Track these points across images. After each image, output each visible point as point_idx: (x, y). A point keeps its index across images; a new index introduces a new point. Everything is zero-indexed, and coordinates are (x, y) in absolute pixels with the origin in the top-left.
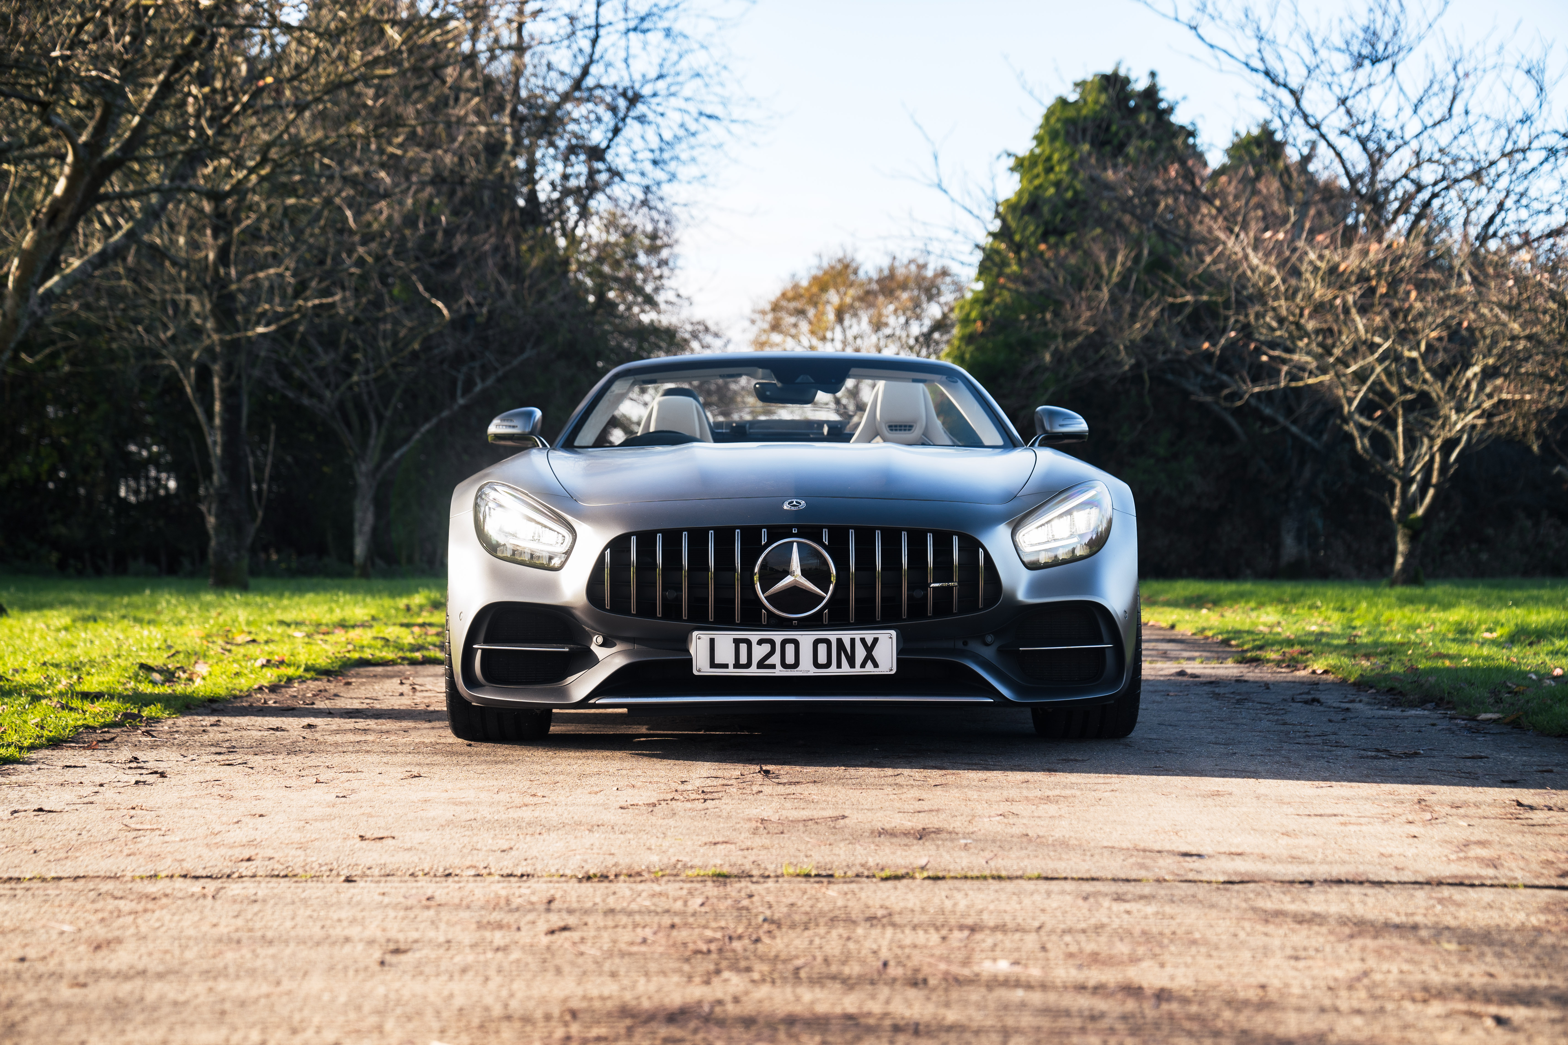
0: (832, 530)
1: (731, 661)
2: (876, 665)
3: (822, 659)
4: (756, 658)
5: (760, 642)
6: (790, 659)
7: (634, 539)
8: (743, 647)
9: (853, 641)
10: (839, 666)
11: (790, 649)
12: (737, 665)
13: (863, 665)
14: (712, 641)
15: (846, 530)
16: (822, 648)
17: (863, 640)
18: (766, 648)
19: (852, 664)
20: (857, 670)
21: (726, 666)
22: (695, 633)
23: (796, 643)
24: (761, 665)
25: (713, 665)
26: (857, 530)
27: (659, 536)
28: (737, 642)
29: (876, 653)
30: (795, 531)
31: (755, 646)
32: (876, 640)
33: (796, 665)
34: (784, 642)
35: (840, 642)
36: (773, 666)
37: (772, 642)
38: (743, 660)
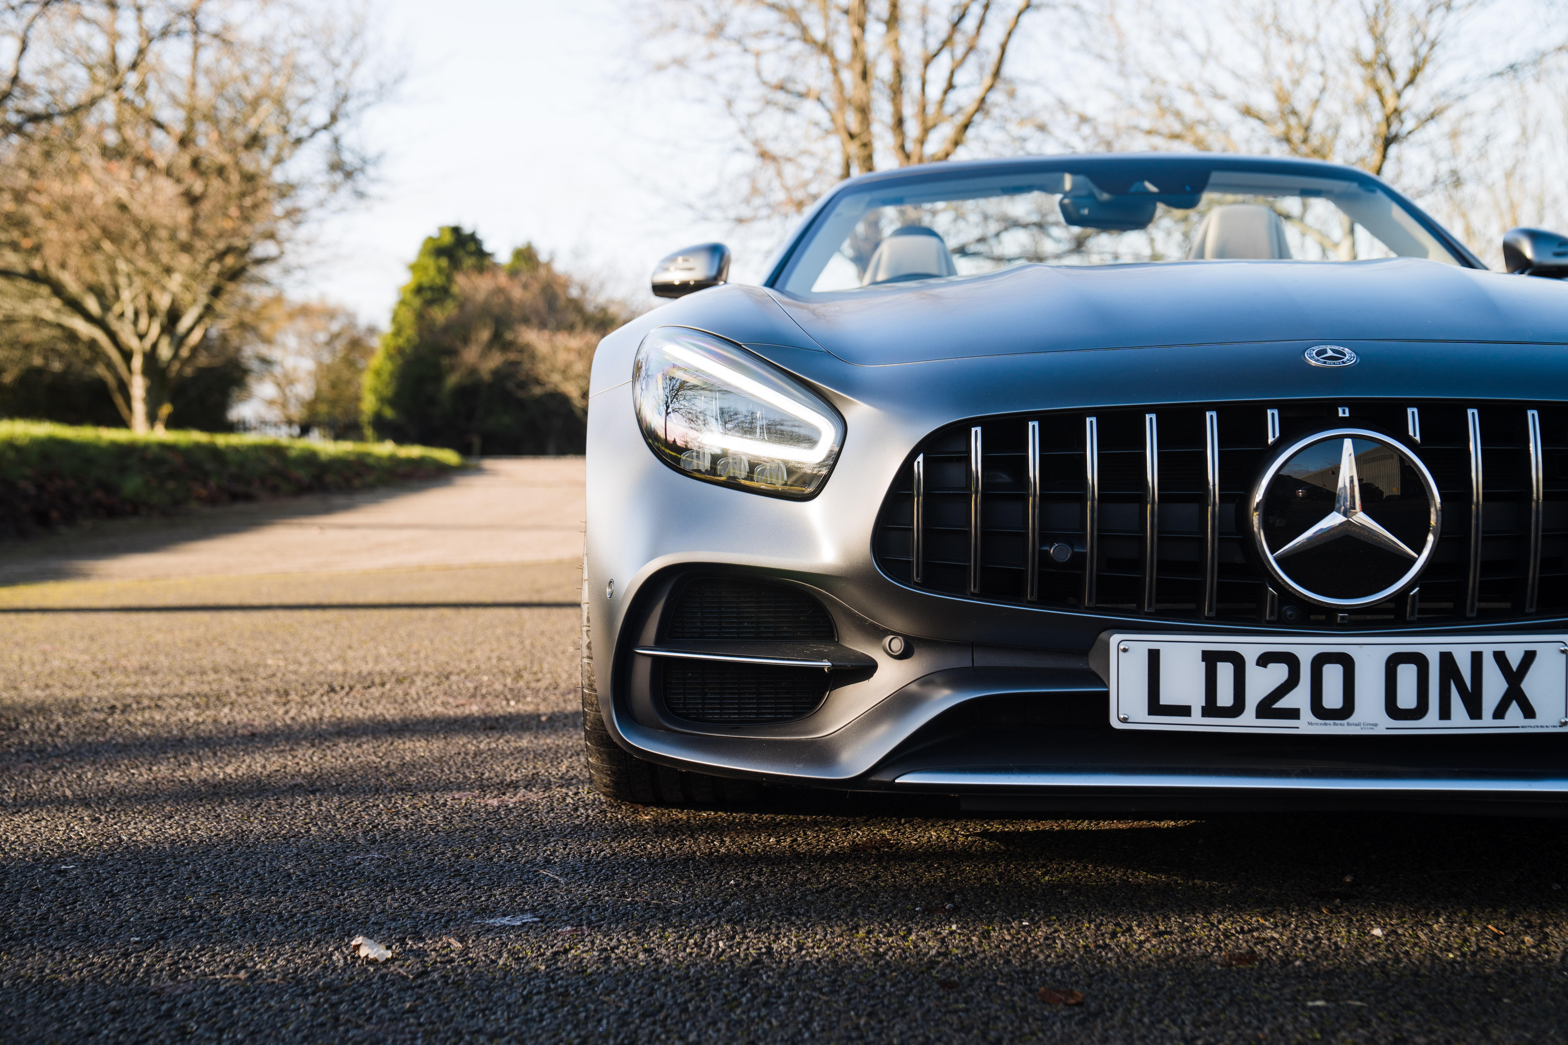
0: (1426, 409)
1: (1197, 701)
2: (1529, 712)
3: (1407, 698)
4: (1255, 692)
5: (1265, 660)
6: (1333, 698)
7: (976, 432)
8: (1225, 672)
9: (1477, 658)
10: (1445, 713)
11: (1333, 674)
12: (1211, 709)
13: (1499, 713)
14: (1154, 657)
15: (1458, 409)
16: (1407, 674)
17: (1500, 657)
18: (1278, 673)
19: (1474, 710)
20: (1487, 724)
21: (1185, 711)
22: (1115, 639)
23: (1347, 662)
24: (1265, 709)
25: (1155, 707)
26: (1484, 408)
27: (1033, 426)
28: (1211, 659)
29: (1529, 686)
30: (1343, 413)
31: (1251, 669)
32: (1529, 657)
33: (1347, 710)
34: (1320, 661)
35: (1447, 659)
36: (1294, 714)
37: (1291, 661)
38: (1225, 697)
